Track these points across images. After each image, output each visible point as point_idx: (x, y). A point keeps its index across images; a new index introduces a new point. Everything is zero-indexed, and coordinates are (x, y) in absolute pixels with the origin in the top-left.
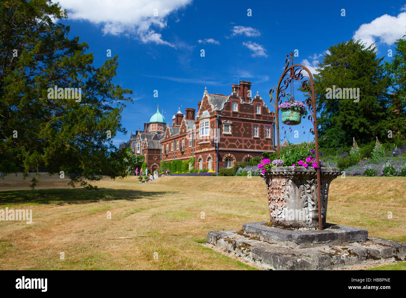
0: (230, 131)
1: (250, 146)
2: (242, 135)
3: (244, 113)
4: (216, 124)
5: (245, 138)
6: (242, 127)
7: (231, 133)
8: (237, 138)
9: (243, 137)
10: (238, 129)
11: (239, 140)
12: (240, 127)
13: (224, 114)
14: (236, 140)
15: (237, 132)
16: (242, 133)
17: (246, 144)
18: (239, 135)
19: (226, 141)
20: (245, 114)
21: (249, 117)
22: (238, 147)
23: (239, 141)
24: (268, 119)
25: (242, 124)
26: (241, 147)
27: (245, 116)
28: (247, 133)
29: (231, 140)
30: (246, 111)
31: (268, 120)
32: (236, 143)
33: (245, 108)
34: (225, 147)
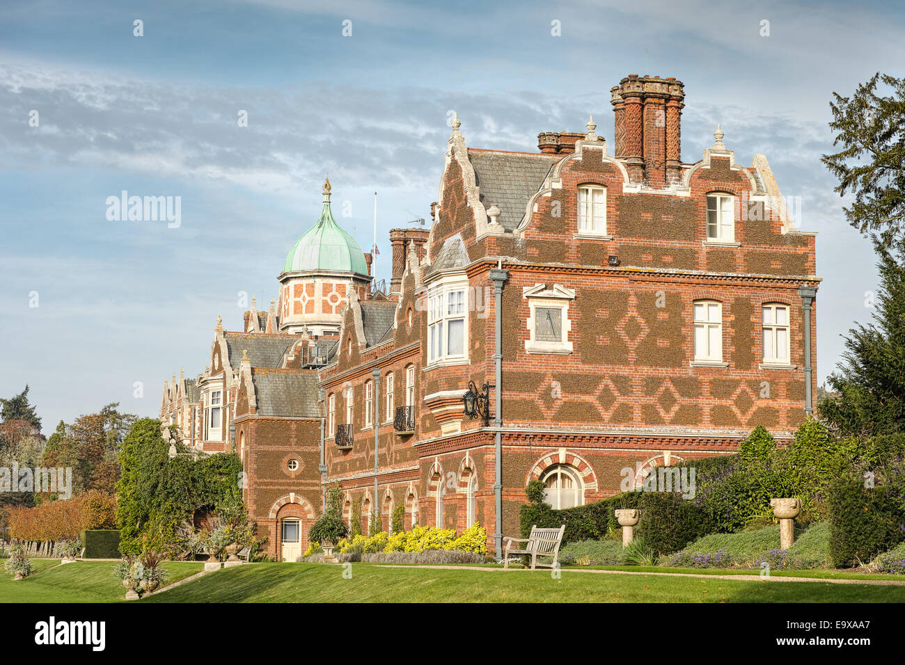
0: (565, 336)
1: (676, 408)
2: (632, 356)
3: (642, 242)
4: (492, 306)
5: (646, 370)
6: (632, 313)
7: (568, 346)
8: (603, 369)
9: (637, 363)
10: (608, 326)
11: (616, 379)
12: (619, 313)
13: (534, 251)
14: (598, 379)
15: (603, 340)
16: (632, 345)
17: (651, 400)
18: (616, 354)
19: (543, 387)
20: (645, 249)
21: (668, 259)
22: (607, 416)
23: (612, 386)
24: (776, 265)
25: (633, 300)
26: (623, 415)
27: (647, 257)
28: (662, 343)
29: (571, 383)
30: (654, 230)
31: (775, 271)
32: (600, 398)
33: (647, 216)
34: (536, 416)
